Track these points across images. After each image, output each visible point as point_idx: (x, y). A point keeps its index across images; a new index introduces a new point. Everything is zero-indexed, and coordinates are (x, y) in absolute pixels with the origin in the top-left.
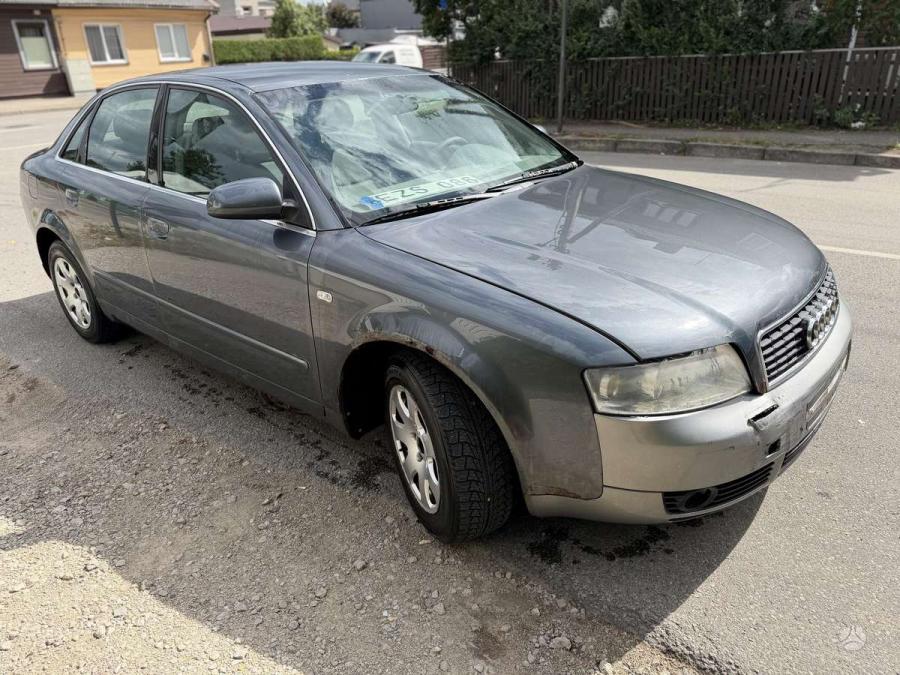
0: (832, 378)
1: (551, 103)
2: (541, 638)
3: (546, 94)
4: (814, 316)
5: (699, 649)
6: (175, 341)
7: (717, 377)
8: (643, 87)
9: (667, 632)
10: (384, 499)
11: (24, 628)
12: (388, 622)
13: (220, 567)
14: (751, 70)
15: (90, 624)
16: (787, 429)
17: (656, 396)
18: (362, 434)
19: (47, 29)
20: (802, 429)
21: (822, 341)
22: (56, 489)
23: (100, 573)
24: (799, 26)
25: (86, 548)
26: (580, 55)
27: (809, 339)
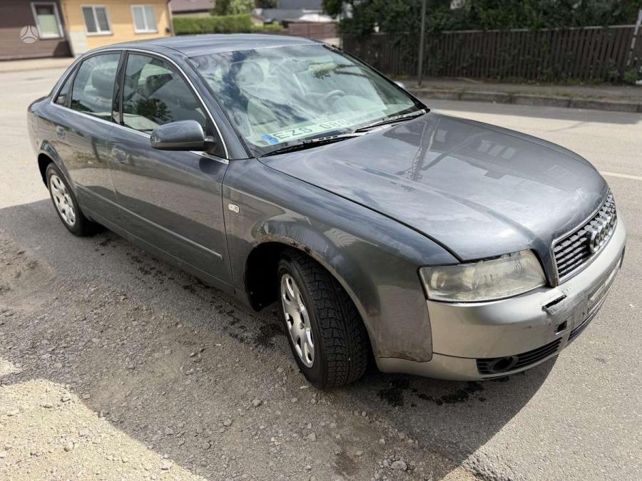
0: (608, 275)
1: (414, 65)
2: (385, 461)
3: (410, 58)
4: (597, 229)
5: (501, 474)
6: (131, 236)
7: (520, 274)
8: (482, 53)
9: (478, 460)
10: (277, 354)
11: (16, 442)
12: (275, 446)
13: (157, 401)
14: (562, 41)
15: (62, 440)
16: (572, 314)
17: (474, 288)
18: (262, 307)
19: (56, 10)
20: (584, 314)
21: (602, 247)
22: (45, 342)
23: (72, 403)
24: (599, 8)
25: (63, 385)
26: (435, 29)
27: (592, 246)
